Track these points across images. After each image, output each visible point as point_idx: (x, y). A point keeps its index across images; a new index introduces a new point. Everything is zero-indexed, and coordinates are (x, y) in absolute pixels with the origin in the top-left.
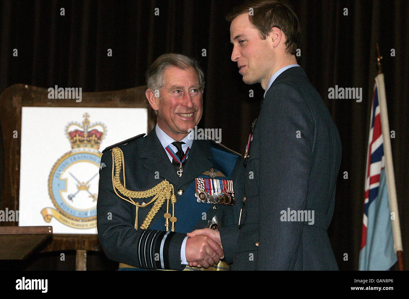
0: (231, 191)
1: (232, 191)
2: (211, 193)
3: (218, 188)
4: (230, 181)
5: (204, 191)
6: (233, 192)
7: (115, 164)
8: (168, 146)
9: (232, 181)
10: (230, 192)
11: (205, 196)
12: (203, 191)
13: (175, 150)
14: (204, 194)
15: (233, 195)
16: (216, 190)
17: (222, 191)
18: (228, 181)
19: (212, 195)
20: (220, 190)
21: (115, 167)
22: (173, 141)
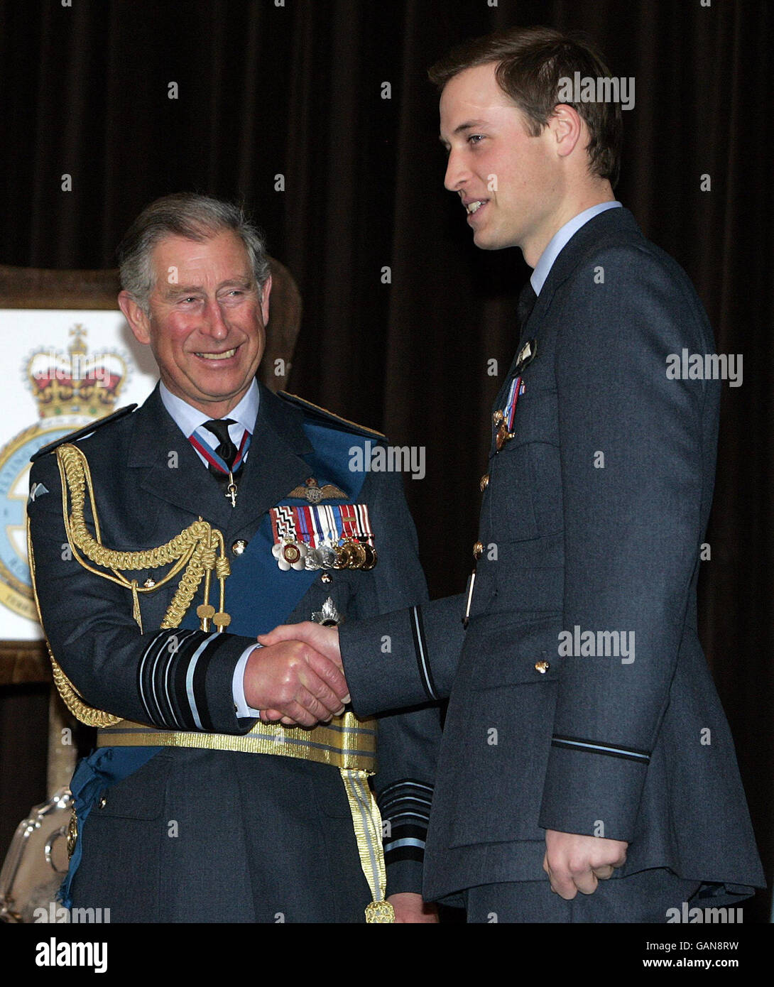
0: (364, 531)
1: (367, 533)
2: (313, 544)
3: (331, 528)
4: (359, 506)
5: (296, 540)
6: (370, 535)
7: (68, 486)
8: (195, 432)
9: (364, 506)
10: (363, 534)
11: (298, 552)
12: (291, 540)
13: (212, 442)
14: (296, 548)
15: (370, 542)
16: (326, 535)
17: (342, 535)
18: (355, 507)
19: (317, 546)
20: (336, 532)
21: (69, 492)
22: (206, 419)
